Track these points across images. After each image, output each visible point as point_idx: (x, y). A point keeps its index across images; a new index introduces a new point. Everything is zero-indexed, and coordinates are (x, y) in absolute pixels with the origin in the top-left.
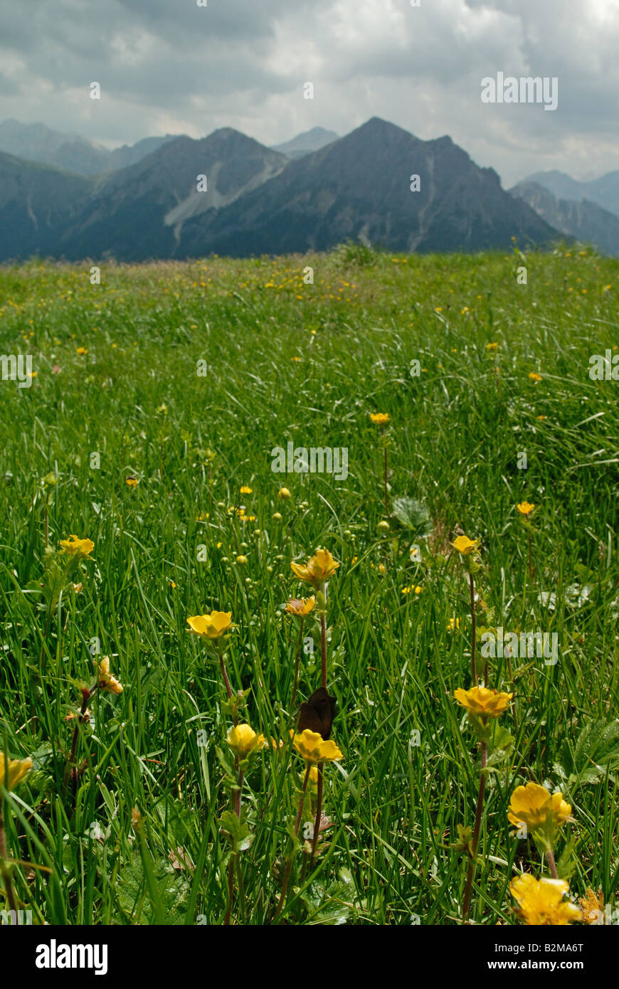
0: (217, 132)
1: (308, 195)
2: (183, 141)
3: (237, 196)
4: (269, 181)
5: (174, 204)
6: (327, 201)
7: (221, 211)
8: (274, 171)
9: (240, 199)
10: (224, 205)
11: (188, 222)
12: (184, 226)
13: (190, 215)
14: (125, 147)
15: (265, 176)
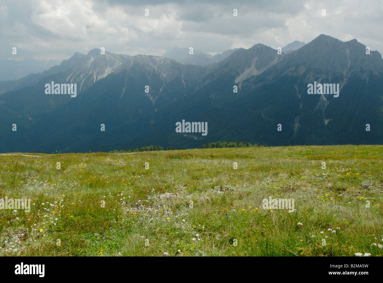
0: (255, 46)
1: (294, 68)
2: (242, 50)
3: (264, 71)
4: (277, 63)
5: (239, 75)
6: (302, 70)
7: (258, 76)
8: (279, 59)
9: (265, 71)
10: (258, 74)
11: (244, 82)
12: (242, 83)
13: (245, 79)
14: (219, 54)
15: (275, 62)
